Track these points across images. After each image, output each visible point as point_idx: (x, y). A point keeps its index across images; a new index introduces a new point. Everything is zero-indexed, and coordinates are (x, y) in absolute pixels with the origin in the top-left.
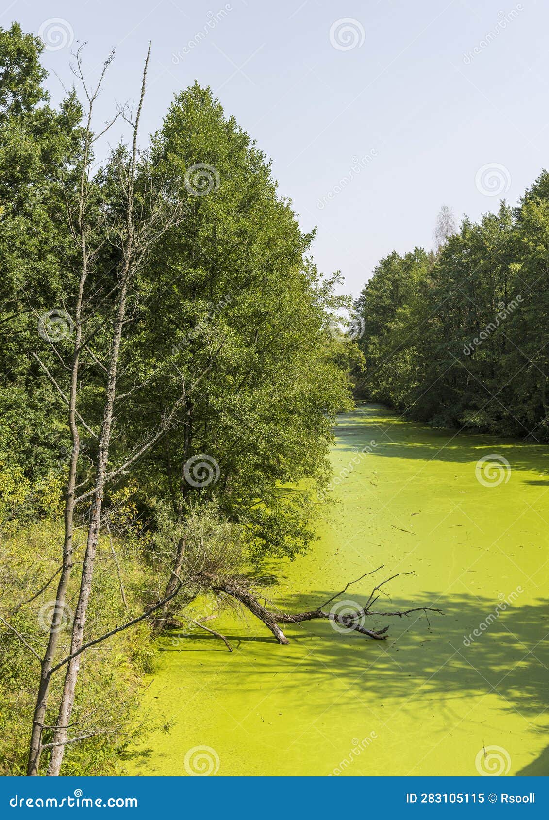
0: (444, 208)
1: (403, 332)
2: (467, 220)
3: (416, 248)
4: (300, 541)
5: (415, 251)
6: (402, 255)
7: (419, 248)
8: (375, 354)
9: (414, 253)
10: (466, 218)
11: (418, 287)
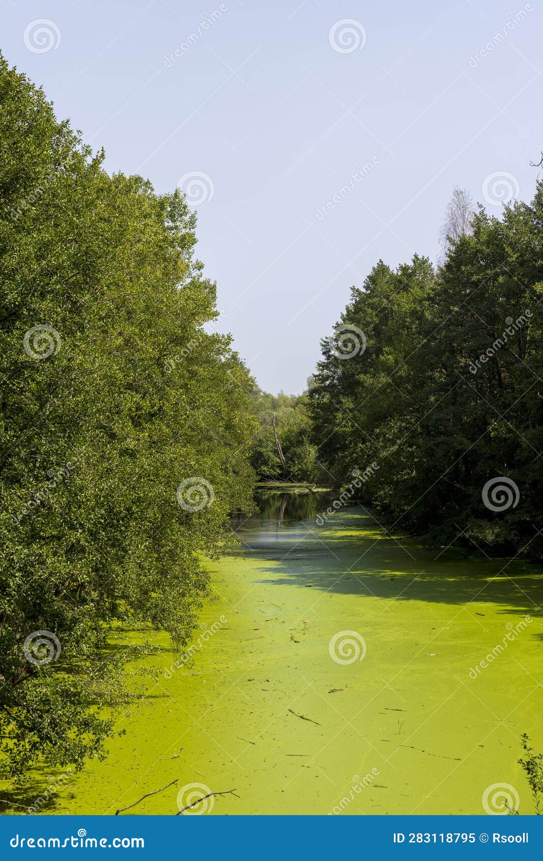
0: (458, 193)
1: (383, 391)
2: (482, 213)
3: (416, 256)
4: (88, 738)
5: (414, 262)
6: (394, 269)
7: (420, 257)
8: (345, 426)
9: (412, 264)
10: (480, 210)
11: (408, 320)
